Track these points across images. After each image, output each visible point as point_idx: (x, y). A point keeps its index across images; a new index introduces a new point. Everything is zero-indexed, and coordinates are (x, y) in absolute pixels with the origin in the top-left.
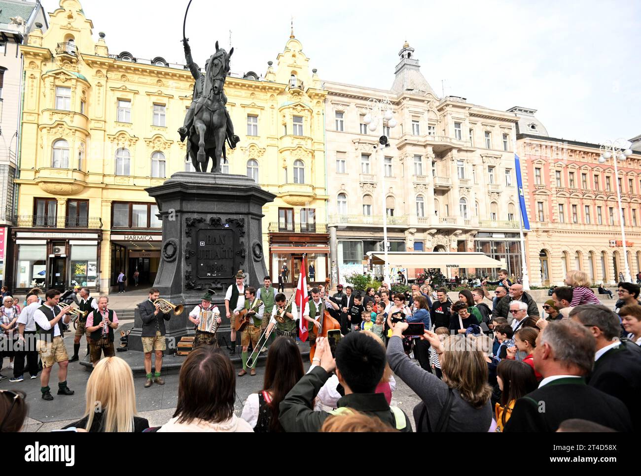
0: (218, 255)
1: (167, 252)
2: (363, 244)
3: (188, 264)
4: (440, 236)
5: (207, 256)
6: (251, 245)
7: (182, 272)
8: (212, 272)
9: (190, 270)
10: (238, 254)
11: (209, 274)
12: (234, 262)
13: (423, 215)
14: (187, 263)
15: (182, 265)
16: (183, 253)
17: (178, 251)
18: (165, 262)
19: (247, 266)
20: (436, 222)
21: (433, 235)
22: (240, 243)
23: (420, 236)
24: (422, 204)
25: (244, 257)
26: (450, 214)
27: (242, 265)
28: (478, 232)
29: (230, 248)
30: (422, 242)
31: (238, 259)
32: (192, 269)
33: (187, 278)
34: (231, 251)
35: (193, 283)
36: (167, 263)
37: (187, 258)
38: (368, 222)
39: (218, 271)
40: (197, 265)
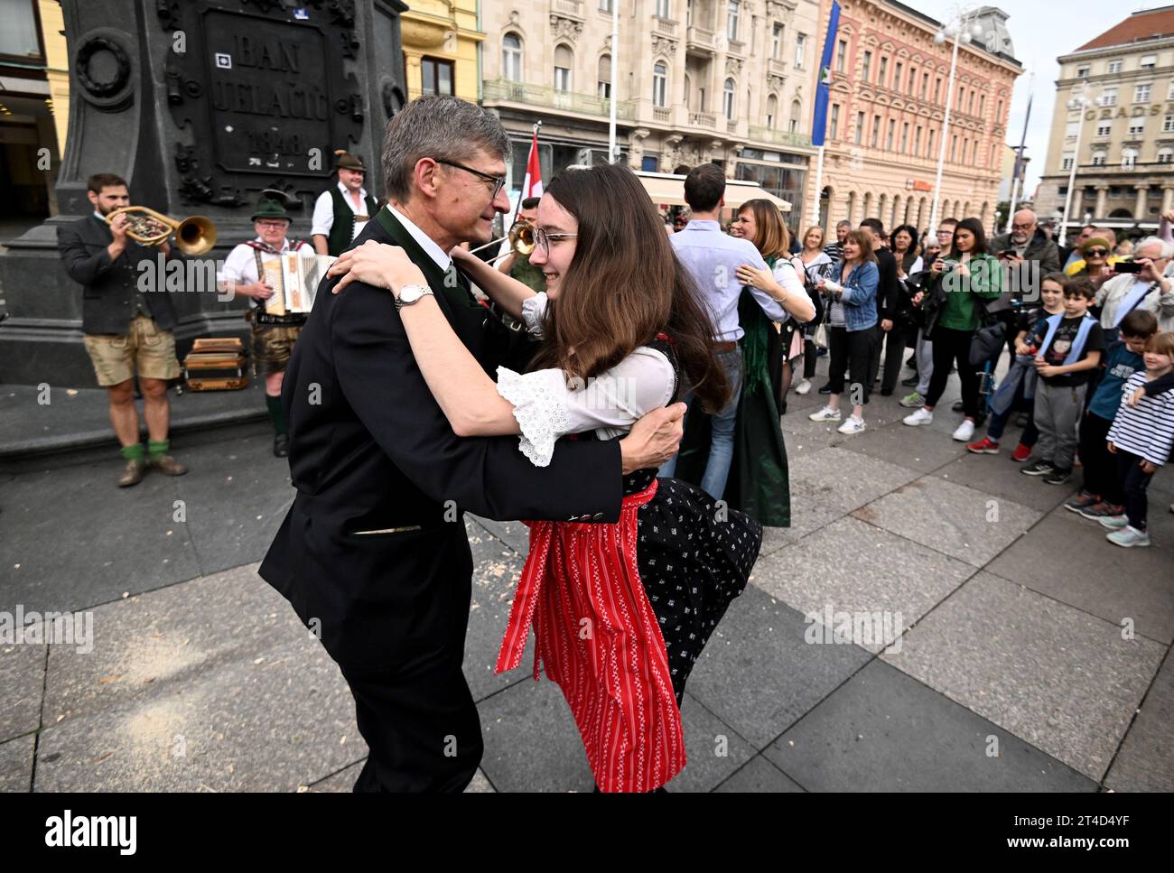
0: (282, 105)
1: (93, 73)
2: (552, 151)
3: (180, 123)
4: (686, 149)
5: (242, 101)
6: (380, 88)
7: (162, 144)
8: (266, 157)
9: (188, 141)
10: (343, 108)
11: (255, 161)
12: (331, 130)
13: (662, 103)
14: (175, 119)
15: (160, 124)
16: (158, 84)
17: (136, 75)
18: (89, 109)
19: (370, 147)
20: (682, 121)
21: (675, 146)
22: (346, 77)
23: (653, 147)
24: (663, 80)
25: (359, 120)
26: (705, 107)
27: (355, 142)
28: (746, 148)
29: (317, 89)
30: (655, 159)
31: (343, 124)
32: (197, 138)
33: (183, 165)
34: (322, 97)
35: (206, 184)
36: (97, 113)
37: (173, 103)
38: (563, 104)
39: (282, 155)
40: (213, 130)
